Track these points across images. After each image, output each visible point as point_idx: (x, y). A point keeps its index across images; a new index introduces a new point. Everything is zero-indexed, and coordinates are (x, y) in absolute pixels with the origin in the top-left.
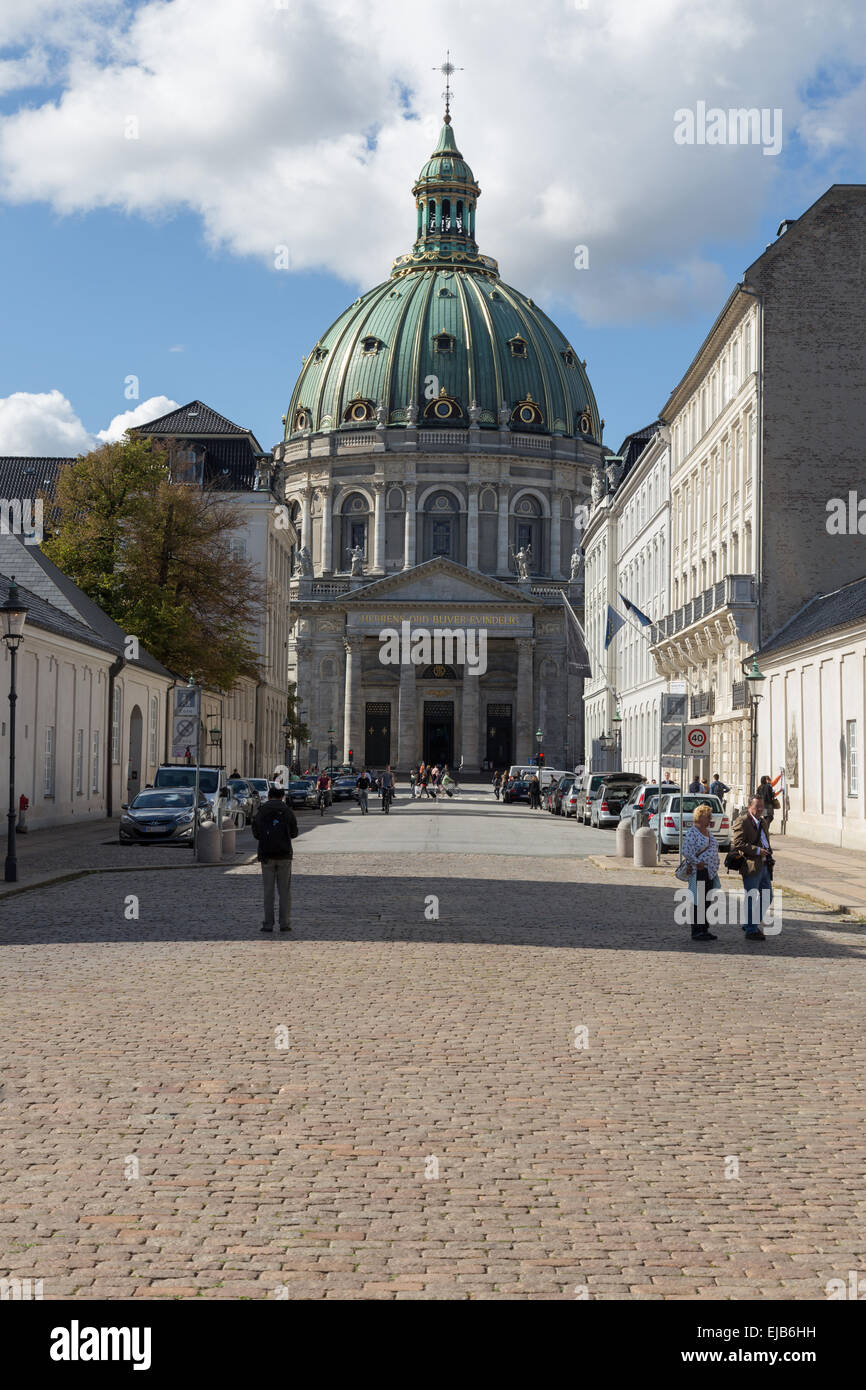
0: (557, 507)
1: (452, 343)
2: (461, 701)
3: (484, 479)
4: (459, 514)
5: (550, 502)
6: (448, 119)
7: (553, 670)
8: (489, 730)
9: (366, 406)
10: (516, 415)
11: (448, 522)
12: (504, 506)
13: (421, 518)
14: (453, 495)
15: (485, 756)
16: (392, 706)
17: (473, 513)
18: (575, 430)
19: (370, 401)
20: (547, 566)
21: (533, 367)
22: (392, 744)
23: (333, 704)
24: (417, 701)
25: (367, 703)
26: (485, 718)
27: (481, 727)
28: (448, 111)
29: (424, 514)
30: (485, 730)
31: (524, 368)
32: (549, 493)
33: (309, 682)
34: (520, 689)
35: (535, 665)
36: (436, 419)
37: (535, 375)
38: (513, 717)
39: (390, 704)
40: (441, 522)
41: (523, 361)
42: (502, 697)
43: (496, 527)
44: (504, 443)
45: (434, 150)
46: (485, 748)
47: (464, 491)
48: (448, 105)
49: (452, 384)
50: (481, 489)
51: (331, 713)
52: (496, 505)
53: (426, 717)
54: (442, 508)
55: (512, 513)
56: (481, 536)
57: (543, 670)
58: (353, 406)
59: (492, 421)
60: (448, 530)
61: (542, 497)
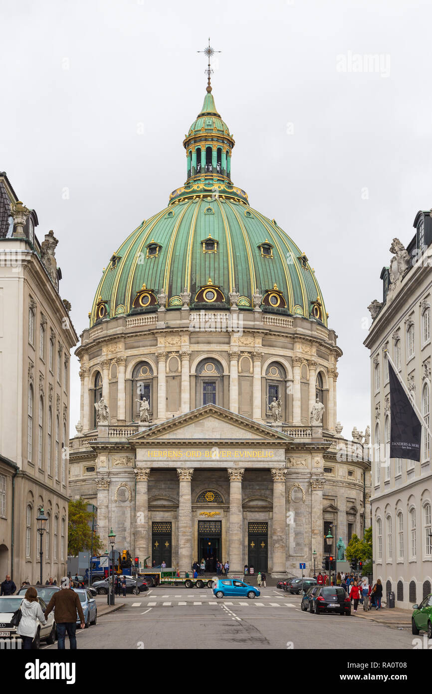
0: (298, 371)
1: (216, 245)
2: (228, 520)
3: (242, 349)
4: (223, 376)
5: (293, 367)
6: (209, 90)
7: (299, 495)
8: (250, 542)
9: (150, 294)
10: (266, 300)
11: (215, 383)
12: (257, 370)
13: (193, 379)
14: (218, 361)
15: (247, 563)
16: (173, 525)
17: (234, 375)
18: (310, 315)
19: (153, 291)
20: (291, 417)
21: (278, 265)
22: (173, 555)
23: (126, 524)
24: (193, 521)
25: (153, 523)
26: (247, 534)
27: (244, 541)
28: (209, 83)
29: (196, 376)
30: (246, 543)
31: (271, 265)
32: (292, 361)
33: (107, 507)
34: (275, 510)
35: (287, 491)
36: (204, 303)
37: (279, 271)
38: (269, 533)
39: (171, 523)
40: (209, 384)
41: (270, 260)
42: (260, 517)
43: (252, 385)
44: (258, 321)
45: (199, 112)
46: (247, 557)
47: (227, 357)
48: (209, 79)
49: (216, 276)
50: (239, 356)
51: (125, 530)
52: (251, 369)
53: (199, 534)
54: (209, 371)
55: (264, 375)
56: (240, 394)
57: (293, 495)
58: (140, 295)
59: (248, 304)
60: (214, 389)
61: (287, 364)
